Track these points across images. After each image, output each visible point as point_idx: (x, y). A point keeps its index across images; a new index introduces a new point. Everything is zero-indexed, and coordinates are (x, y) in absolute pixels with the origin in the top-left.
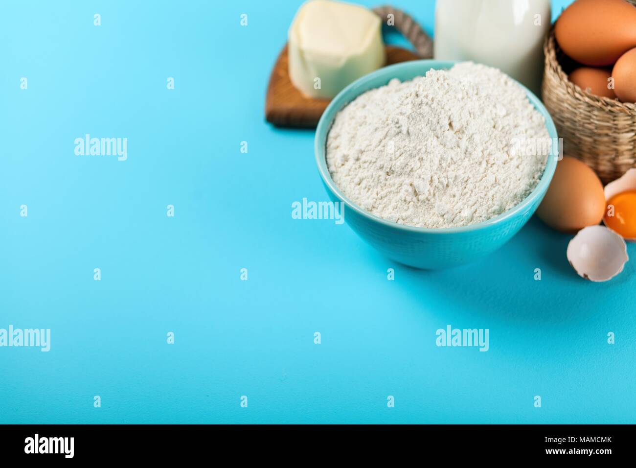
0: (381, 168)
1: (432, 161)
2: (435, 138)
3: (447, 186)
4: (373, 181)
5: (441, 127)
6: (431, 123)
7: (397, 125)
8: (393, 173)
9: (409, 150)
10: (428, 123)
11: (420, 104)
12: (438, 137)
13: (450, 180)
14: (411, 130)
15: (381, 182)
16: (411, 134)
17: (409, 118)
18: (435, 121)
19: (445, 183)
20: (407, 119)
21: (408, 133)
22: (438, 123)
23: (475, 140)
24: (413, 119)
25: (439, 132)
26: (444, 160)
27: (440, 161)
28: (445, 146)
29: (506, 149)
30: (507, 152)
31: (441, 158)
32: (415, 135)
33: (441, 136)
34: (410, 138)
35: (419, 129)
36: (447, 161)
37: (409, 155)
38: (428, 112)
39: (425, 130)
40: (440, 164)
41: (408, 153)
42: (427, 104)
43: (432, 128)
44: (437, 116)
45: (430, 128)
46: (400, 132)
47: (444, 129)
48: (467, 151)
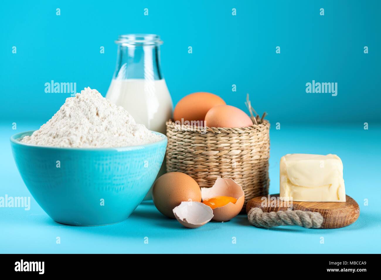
0: (51, 135)
1: (83, 128)
2: (87, 119)
3: (92, 141)
4: (45, 142)
5: (91, 113)
6: (85, 111)
7: (63, 112)
8: (57, 137)
9: (70, 124)
10: (83, 111)
11: (79, 102)
12: (88, 119)
13: (94, 138)
14: (72, 114)
15: (49, 142)
16: (71, 117)
17: (71, 109)
18: (87, 110)
19: (91, 139)
20: (70, 109)
21: (70, 116)
22: (89, 111)
23: (112, 123)
24: (74, 109)
25: (90, 115)
26: (91, 130)
27: (89, 130)
28: (93, 124)
29: (132, 132)
30: (133, 134)
31: (90, 129)
32: (74, 117)
33: (91, 118)
34: (71, 119)
35: (77, 114)
36: (93, 130)
37: (69, 127)
38: (84, 105)
39: (81, 114)
40: (89, 132)
41: (69, 125)
42: (83, 101)
43: (85, 114)
44: (89, 107)
45: (84, 114)
46: (65, 116)
47: (93, 114)
48: (107, 128)
